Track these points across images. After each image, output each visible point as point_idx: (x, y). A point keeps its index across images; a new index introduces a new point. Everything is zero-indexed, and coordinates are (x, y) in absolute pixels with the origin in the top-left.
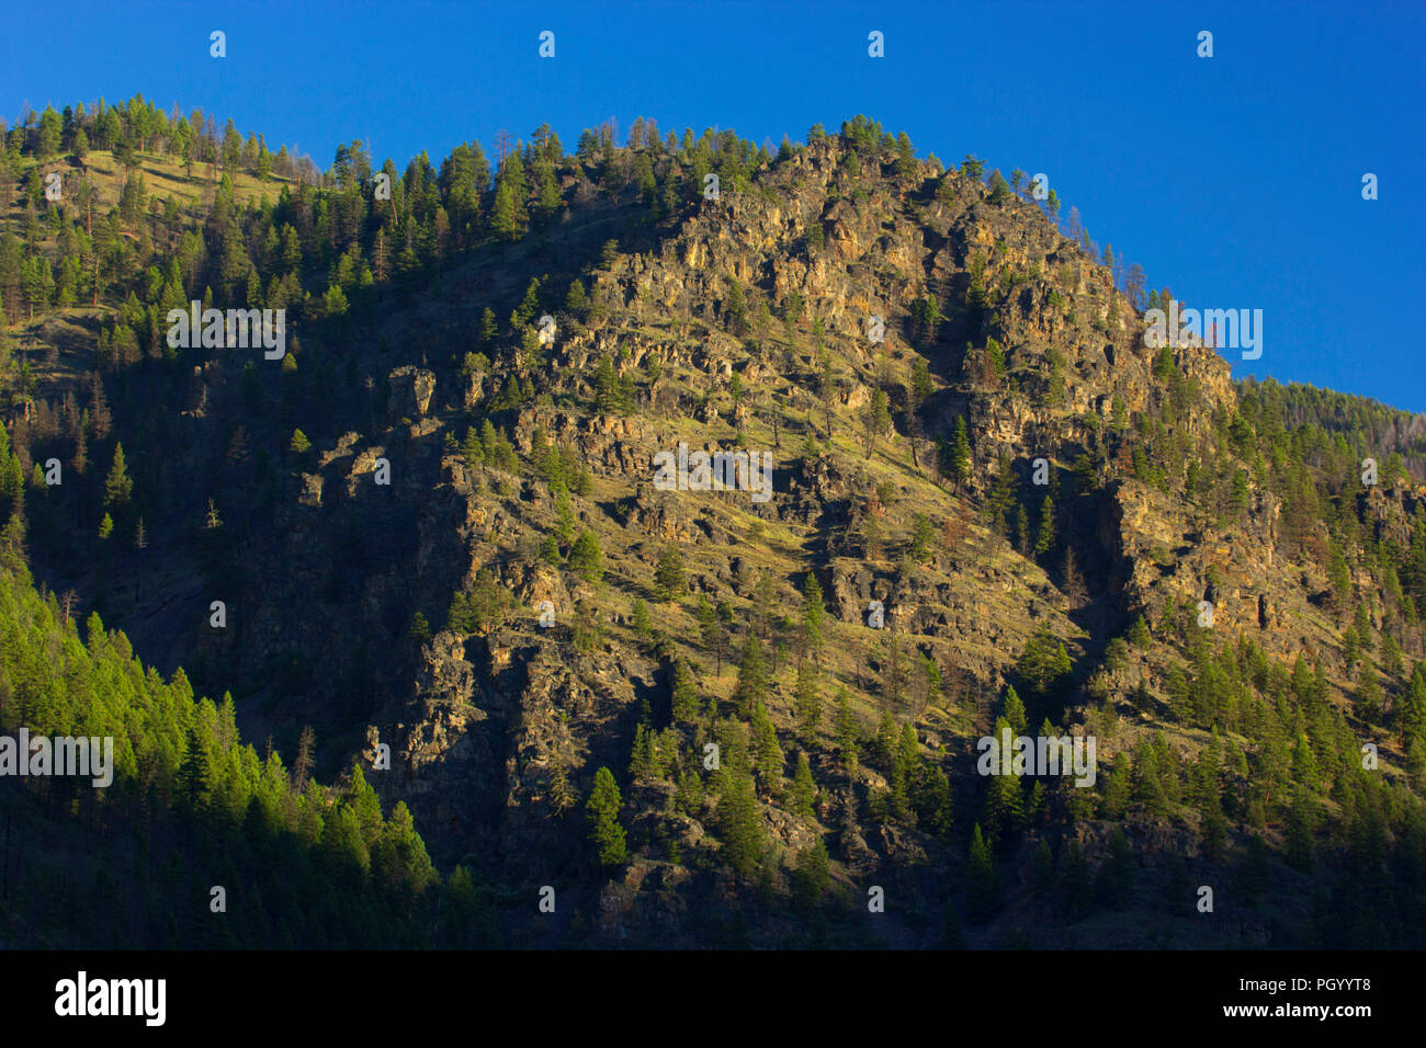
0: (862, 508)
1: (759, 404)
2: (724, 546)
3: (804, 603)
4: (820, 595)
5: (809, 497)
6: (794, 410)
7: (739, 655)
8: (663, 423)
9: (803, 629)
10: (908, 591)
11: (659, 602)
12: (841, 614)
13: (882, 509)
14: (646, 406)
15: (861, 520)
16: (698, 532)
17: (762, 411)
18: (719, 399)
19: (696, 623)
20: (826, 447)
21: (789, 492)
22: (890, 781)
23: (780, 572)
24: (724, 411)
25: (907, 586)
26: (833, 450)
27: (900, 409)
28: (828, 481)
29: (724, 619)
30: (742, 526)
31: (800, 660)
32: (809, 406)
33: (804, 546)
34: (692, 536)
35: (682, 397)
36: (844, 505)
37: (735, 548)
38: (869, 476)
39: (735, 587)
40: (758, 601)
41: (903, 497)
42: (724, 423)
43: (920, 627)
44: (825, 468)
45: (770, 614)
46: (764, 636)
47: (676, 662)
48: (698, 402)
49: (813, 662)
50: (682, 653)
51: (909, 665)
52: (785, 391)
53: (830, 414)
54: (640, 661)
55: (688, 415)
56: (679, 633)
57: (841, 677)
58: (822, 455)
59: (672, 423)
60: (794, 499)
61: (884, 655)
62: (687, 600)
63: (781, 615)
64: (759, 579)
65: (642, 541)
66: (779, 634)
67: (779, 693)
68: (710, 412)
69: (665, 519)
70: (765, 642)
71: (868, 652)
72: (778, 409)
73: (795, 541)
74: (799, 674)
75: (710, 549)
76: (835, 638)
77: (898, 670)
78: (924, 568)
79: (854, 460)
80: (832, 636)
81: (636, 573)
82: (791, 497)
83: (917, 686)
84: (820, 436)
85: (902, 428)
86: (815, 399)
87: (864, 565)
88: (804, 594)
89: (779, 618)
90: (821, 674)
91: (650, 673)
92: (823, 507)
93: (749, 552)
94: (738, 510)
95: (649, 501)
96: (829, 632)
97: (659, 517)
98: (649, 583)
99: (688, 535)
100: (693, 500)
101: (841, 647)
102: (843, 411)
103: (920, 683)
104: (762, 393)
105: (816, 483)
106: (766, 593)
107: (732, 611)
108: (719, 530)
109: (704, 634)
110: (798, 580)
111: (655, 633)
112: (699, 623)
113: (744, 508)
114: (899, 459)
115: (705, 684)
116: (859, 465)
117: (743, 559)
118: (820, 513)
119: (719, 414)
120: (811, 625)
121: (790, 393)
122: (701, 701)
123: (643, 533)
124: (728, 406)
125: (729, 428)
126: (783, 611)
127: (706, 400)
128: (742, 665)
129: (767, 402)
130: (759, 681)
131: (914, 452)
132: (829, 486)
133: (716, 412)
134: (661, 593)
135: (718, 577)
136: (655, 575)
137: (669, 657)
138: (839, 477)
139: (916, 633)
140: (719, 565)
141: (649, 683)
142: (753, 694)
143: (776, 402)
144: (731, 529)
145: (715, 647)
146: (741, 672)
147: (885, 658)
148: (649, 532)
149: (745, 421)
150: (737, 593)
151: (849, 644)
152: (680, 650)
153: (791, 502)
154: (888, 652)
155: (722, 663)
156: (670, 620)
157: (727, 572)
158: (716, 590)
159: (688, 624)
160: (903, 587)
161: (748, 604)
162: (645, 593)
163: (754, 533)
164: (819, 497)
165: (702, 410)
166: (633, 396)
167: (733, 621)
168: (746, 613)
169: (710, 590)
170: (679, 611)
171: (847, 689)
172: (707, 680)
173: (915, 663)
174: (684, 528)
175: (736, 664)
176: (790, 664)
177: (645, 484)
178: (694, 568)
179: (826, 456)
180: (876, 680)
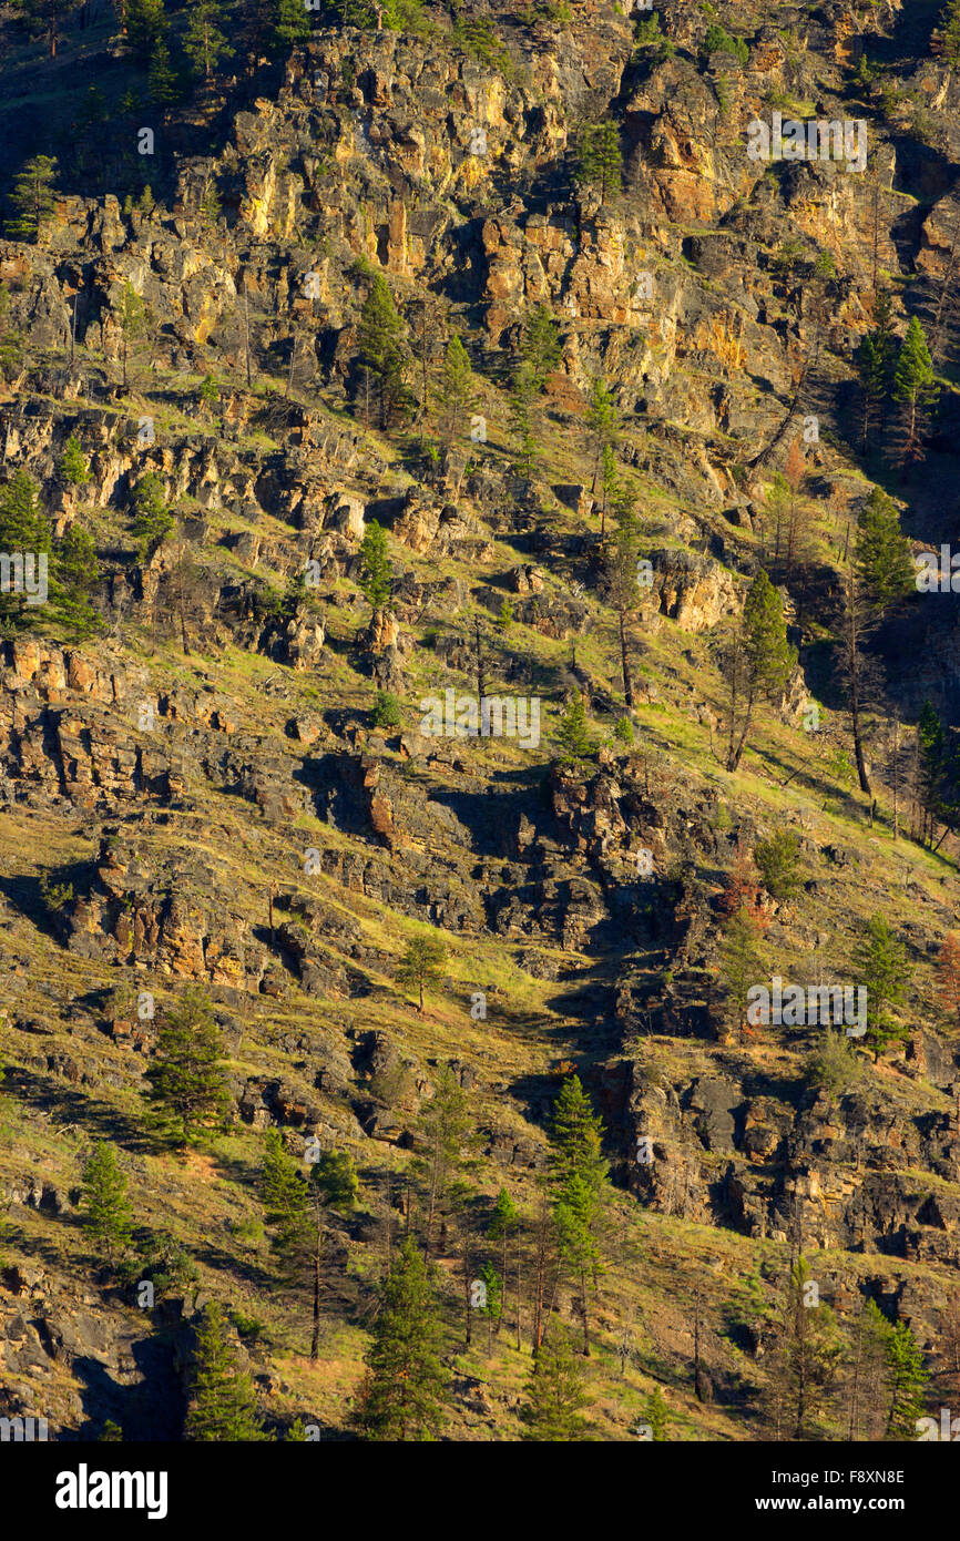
0: (715, 902)
1: (439, 615)
2: (334, 999)
3: (552, 1159)
4: (594, 1139)
5: (567, 871)
6: (533, 632)
7: (372, 1301)
8: (172, 660)
9: (549, 1231)
10: (838, 1133)
11: (155, 1152)
12: (652, 1191)
13: (770, 907)
14: (128, 614)
15: (710, 934)
16: (265, 962)
17: (444, 634)
18: (330, 599)
19: (254, 1209)
20: (619, 734)
21: (515, 857)
23: (488, 1075)
24: (341, 633)
25: (836, 1120)
26: (638, 743)
27: (824, 634)
28: (622, 827)
29: (332, 1199)
30: (389, 948)
31: (537, 1317)
32: (575, 620)
33: (556, 1003)
34: (248, 970)
35: (228, 591)
36: (666, 891)
37: (366, 1004)
38: (734, 816)
39: (364, 1113)
40: (426, 1151)
41: (825, 875)
42: (340, 664)
43: (868, 1232)
44: (616, 792)
45: (459, 1189)
46: (442, 1250)
47: (199, 1317)
48: (272, 606)
49: (574, 1323)
50: (216, 1292)
51: (837, 1337)
52: (508, 581)
53: (630, 646)
54: (99, 1315)
55: (242, 641)
56: (209, 1239)
57: (651, 1367)
58: (607, 756)
59: (198, 661)
60: (530, 875)
61: (768, 1307)
62: (232, 1147)
63: (492, 1192)
64: (429, 1093)
65: (111, 982)
66: (484, 1244)
67: (479, 1409)
68: (303, 634)
69: (176, 923)
70: (445, 1265)
71: (727, 1299)
72: (488, 630)
73: (532, 991)
74: (534, 1355)
75: (298, 1008)
76: (636, 1258)
77: (809, 1349)
78: (882, 1069)
79: (694, 771)
80: (628, 1253)
81: (93, 1071)
82: (520, 871)
83: (861, 1396)
84: (601, 705)
85: (826, 687)
86: (591, 603)
87: (719, 1058)
88: (554, 1136)
89: (485, 1200)
90: (594, 1356)
91: (127, 1349)
92: (608, 899)
93: (405, 1017)
94: (376, 903)
95: (133, 874)
96: (619, 1240)
97: (160, 919)
98: (130, 1099)
99: (237, 971)
100: (255, 874)
101: (651, 1284)
102: (666, 638)
103: (868, 1389)
104: (446, 584)
105: (590, 834)
106: (449, 1130)
107: (355, 1180)
108: (324, 957)
109: (276, 1242)
110: (537, 1095)
111: (142, 1237)
112: (265, 1210)
113: (394, 898)
114: (815, 770)
115: (276, 1379)
116: (709, 784)
117: (388, 1037)
118: (599, 916)
119: (329, 640)
120: (570, 1219)
121: (523, 585)
122: (265, 1429)
123: (116, 963)
124: (353, 618)
125: (355, 678)
126: (493, 1180)
127: (292, 602)
128: (380, 1328)
129: (459, 609)
130: (424, 1374)
131: (858, 752)
132: (626, 842)
133: (320, 634)
134: (161, 1126)
135: (318, 1084)
136: (148, 1075)
137: (179, 1303)
138: (653, 818)
139: (859, 1249)
140: (323, 1051)
141: (124, 1375)
142: (408, 1408)
143: (484, 611)
144: (355, 955)
145: (306, 1276)
146: (377, 1349)
147: (770, 1313)
148: (131, 960)
149: (398, 662)
150: (369, 1130)
151: (672, 1275)
152: (213, 1284)
153: (521, 883)
154: (780, 1298)
155: (324, 1323)
156: (185, 1200)
157: (342, 1070)
158: (311, 1121)
159: (233, 1213)
160: (824, 1120)
161: (400, 1160)
162: (117, 1127)
163: (418, 966)
164: (599, 872)
165: (283, 629)
166: (93, 587)
167: (359, 1207)
168: (395, 1186)
169: (296, 1120)
170: (210, 1177)
171: (666, 1399)
172: (283, 1369)
173: (855, 1330)
174: (227, 950)
175: (361, 1324)
176: (513, 1327)
177: (125, 828)
178: (253, 1058)
179: (617, 759)
180: (746, 1376)
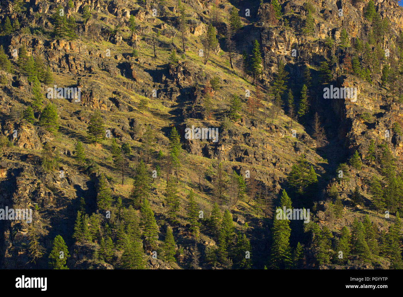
0: (202, 91)
1: (145, 34)
2: (126, 112)
3: (170, 144)
4: (179, 139)
5: (172, 85)
6: (165, 37)
7: (134, 173)
8: (91, 43)
9: (170, 158)
10: (227, 137)
11: (90, 143)
12: (190, 150)
13: (213, 92)
14: (82, 34)
15: (201, 98)
16: (111, 105)
17: (146, 37)
18: (123, 31)
19: (110, 155)
20: (182, 57)
21: (162, 83)
22: (218, 242)
23: (157, 127)
24: (125, 38)
25: (227, 135)
26: (186, 59)
27: (223, 36)
28: (183, 76)
29: (126, 152)
30: (136, 102)
31: (168, 175)
32: (173, 34)
33: (170, 112)
34: (108, 106)
35: (102, 29)
36: (192, 90)
37: (132, 113)
38: (206, 74)
39: (132, 135)
40: (144, 142)
41: (224, 85)
42: (125, 44)
43: (234, 157)
44: (182, 69)
45: (151, 150)
46: (148, 162)
47: (99, 176)
48: (111, 32)
49: (175, 176)
50: (103, 171)
51: (227, 178)
52: (159, 26)
53: (184, 39)
54: (79, 176)
55: (105, 39)
56: (101, 161)
57: (190, 185)
58: (180, 62)
59: (97, 44)
60: (165, 86)
61: (214, 172)
62: (105, 142)
63: (158, 150)
64: (145, 131)
65: (80, 109)
66: (156, 161)
67: (156, 194)
68: (118, 38)
69: (93, 97)
70: (149, 165)
71: (206, 171)
72: (155, 37)
73: (165, 110)
74: (167, 183)
75: (118, 114)
76: (187, 163)
77: (222, 181)
78: (236, 124)
79: (198, 65)
80: (186, 162)
81: (77, 127)
82: (163, 85)
83: (233, 190)
84: (179, 52)
85: (224, 46)
86: (176, 31)
87: (203, 123)
88: (170, 139)
89: (156, 152)
90: (179, 183)
91: (85, 183)
92: (181, 91)
93: (140, 115)
94: (134, 92)
95: (84, 87)
96: (184, 160)
97: (90, 96)
98: (84, 133)
99: (106, 106)
100: (109, 87)
101: (190, 168)
102: (192, 38)
103: (234, 188)
104: (147, 27)
105: (177, 78)
106: (149, 138)
107: (130, 148)
108: (123, 104)
109: (115, 161)
110: (167, 131)
111: (87, 160)
112: (112, 155)
113: (137, 91)
114: (222, 64)
115: (115, 189)
116: (201, 67)
117: (136, 119)
118: (179, 94)
119: (123, 39)
120: (174, 156)
121: (162, 27)
122: (113, 198)
123: (81, 105)
124: (128, 34)
125: (128, 47)
126: (158, 148)
127: (116, 31)
128: (136, 178)
129: (149, 32)
130: (145, 187)
131: (231, 60)
132: (184, 79)
133: (121, 38)
134: (91, 138)
135: (122, 129)
136: (88, 128)
137: (95, 174)
138: (189, 74)
139: (232, 160)
140: (123, 122)
141: (84, 188)
142: (142, 194)
143: (155, 33)
144: (130, 103)
145: (121, 168)
146: (135, 182)
147: (214, 174)
148: (84, 105)
149: (137, 43)
150: (133, 138)
151: (194, 166)
152: (102, 170)
153: (163, 88)
154: (216, 171)
155: (125, 177)
156: (96, 153)
157: (128, 127)
158: (121, 137)
159: (106, 155)
160: (225, 135)
161: (139, 144)
162: (82, 138)
163: (142, 105)
164: (179, 85)
165: (114, 37)
166: (75, 29)
167: (131, 154)
168: (138, 149)
169: (118, 136)
170: (101, 148)
171: (194, 191)
172: (116, 187)
173: (231, 177)
174: (104, 102)
175: (132, 177)
176: (163, 177)
177: (82, 78)
178: (109, 124)
179: (182, 63)
180: (209, 186)
